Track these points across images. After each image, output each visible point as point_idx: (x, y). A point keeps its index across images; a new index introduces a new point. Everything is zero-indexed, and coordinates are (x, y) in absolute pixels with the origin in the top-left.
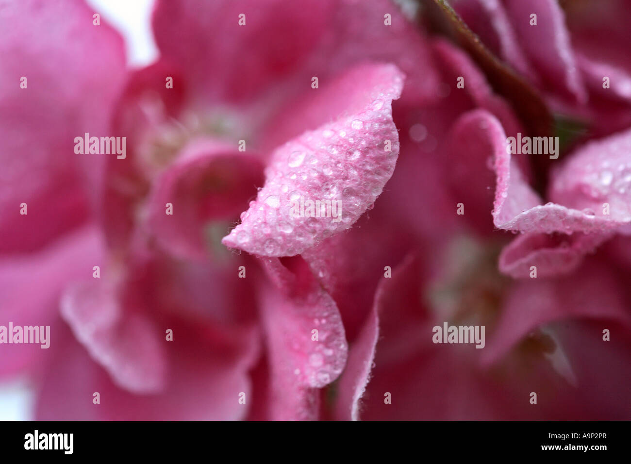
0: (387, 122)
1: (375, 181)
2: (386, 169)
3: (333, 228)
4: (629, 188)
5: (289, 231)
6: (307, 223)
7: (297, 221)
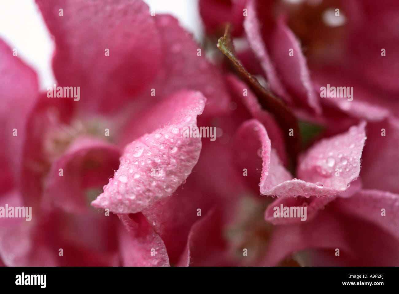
1: (186, 166)
2: (193, 158)
3: (160, 195)
4: (345, 169)
5: (133, 197)
6: (144, 192)
7: (138, 191)
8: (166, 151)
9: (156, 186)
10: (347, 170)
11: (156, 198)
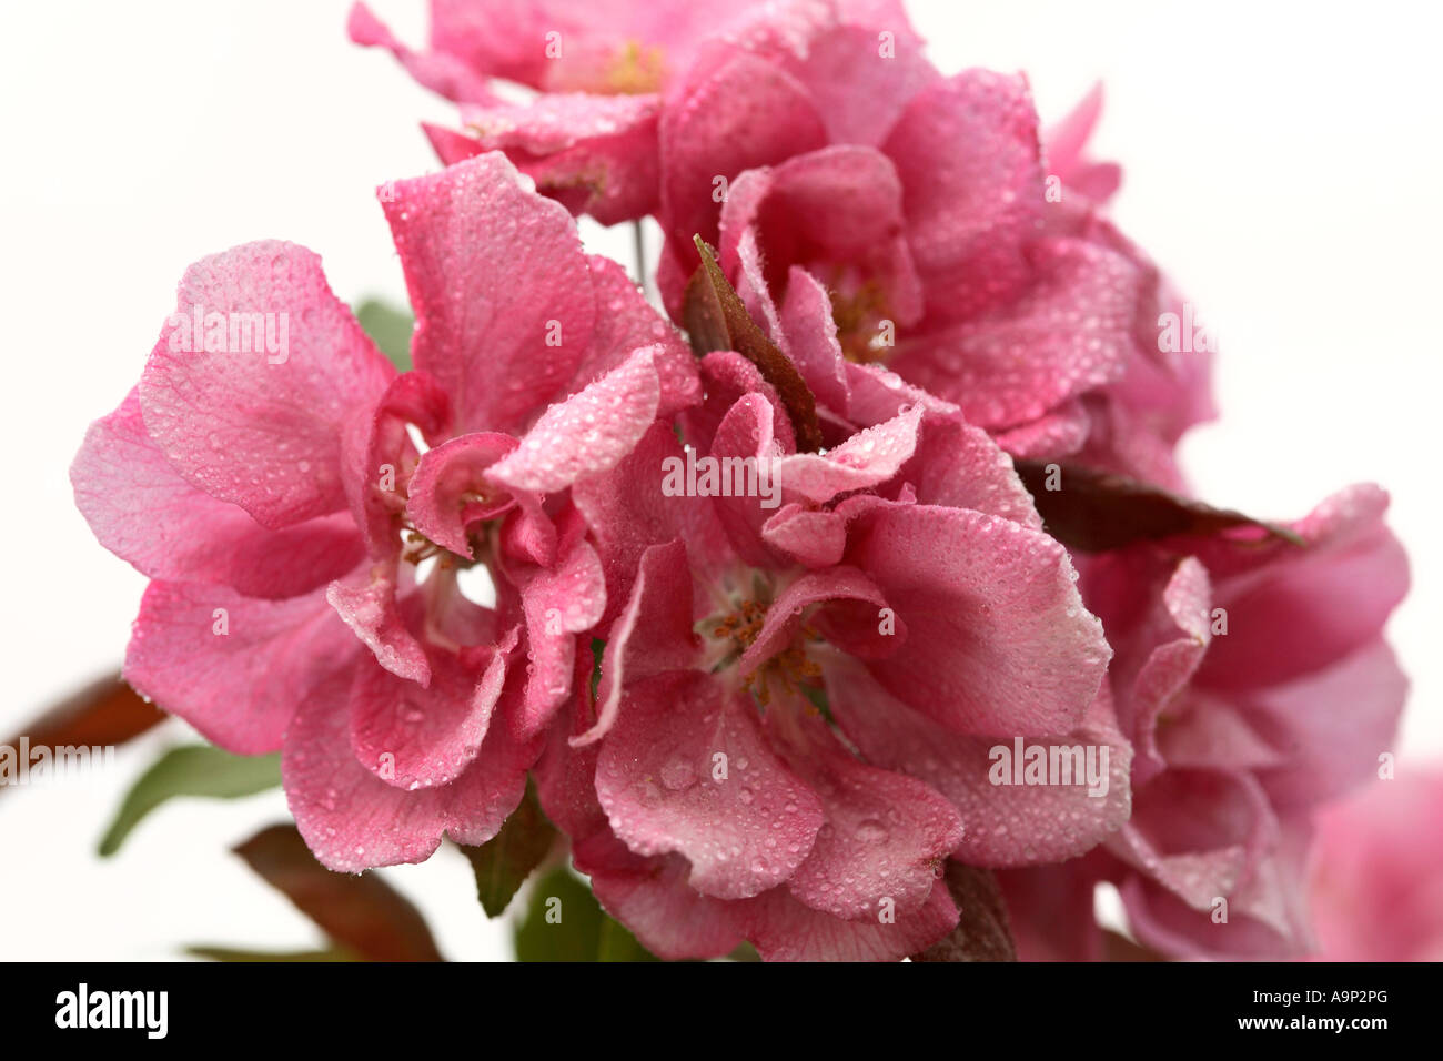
0: (649, 366)
1: (635, 425)
2: (646, 414)
3: (593, 466)
4: (891, 449)
5: (549, 467)
6: (567, 463)
7: (558, 460)
8: (603, 405)
9: (587, 454)
10: (895, 450)
11: (587, 471)
